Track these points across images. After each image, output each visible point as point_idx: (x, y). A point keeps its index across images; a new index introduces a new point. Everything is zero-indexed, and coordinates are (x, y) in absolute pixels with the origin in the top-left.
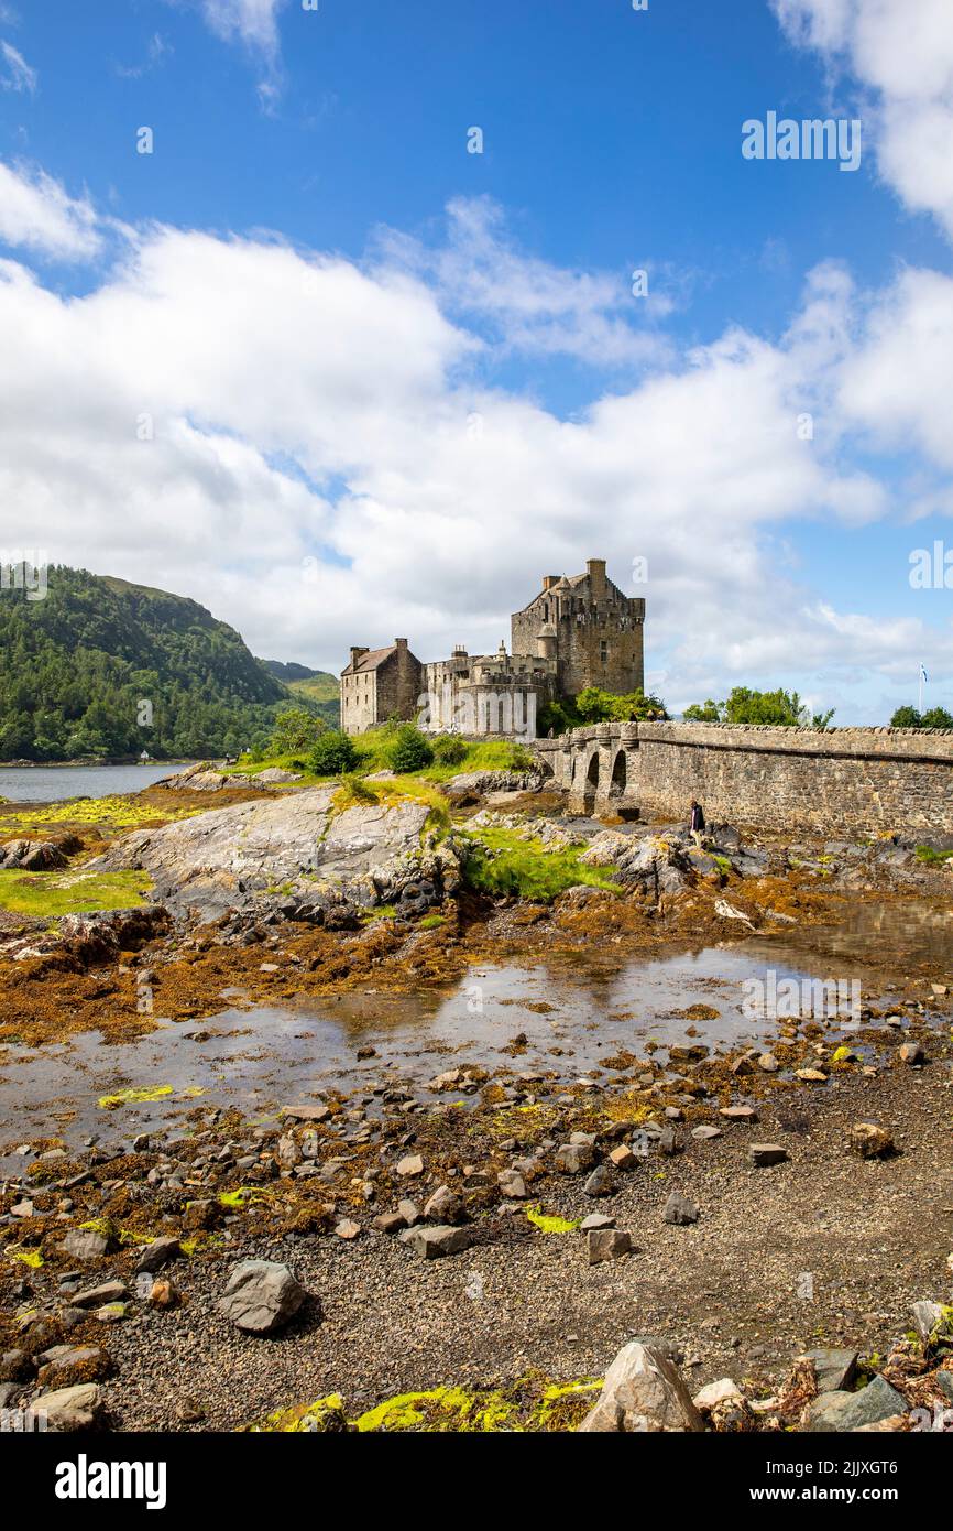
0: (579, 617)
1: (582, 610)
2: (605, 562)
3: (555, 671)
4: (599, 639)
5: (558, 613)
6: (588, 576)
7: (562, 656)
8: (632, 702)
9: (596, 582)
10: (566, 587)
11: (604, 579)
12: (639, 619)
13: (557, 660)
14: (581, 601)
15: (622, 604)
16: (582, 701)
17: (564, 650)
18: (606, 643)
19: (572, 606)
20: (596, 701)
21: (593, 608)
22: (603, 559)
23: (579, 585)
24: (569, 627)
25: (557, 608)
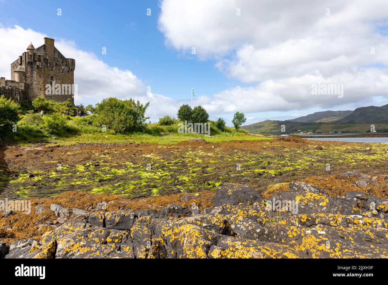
1: (39, 60)
2: (53, 40)
3: (23, 88)
4: (49, 75)
5: (26, 60)
6: (44, 46)
7: (28, 82)
8: (64, 105)
9: (48, 49)
10: (31, 48)
11: (53, 48)
12: (72, 68)
13: (25, 83)
14: (40, 56)
15: (63, 61)
16: (35, 103)
17: (29, 78)
18: (53, 77)
19: (34, 58)
20: (42, 102)
21: (46, 60)
22: (53, 38)
23: (39, 49)
24: (32, 68)
25: (26, 58)
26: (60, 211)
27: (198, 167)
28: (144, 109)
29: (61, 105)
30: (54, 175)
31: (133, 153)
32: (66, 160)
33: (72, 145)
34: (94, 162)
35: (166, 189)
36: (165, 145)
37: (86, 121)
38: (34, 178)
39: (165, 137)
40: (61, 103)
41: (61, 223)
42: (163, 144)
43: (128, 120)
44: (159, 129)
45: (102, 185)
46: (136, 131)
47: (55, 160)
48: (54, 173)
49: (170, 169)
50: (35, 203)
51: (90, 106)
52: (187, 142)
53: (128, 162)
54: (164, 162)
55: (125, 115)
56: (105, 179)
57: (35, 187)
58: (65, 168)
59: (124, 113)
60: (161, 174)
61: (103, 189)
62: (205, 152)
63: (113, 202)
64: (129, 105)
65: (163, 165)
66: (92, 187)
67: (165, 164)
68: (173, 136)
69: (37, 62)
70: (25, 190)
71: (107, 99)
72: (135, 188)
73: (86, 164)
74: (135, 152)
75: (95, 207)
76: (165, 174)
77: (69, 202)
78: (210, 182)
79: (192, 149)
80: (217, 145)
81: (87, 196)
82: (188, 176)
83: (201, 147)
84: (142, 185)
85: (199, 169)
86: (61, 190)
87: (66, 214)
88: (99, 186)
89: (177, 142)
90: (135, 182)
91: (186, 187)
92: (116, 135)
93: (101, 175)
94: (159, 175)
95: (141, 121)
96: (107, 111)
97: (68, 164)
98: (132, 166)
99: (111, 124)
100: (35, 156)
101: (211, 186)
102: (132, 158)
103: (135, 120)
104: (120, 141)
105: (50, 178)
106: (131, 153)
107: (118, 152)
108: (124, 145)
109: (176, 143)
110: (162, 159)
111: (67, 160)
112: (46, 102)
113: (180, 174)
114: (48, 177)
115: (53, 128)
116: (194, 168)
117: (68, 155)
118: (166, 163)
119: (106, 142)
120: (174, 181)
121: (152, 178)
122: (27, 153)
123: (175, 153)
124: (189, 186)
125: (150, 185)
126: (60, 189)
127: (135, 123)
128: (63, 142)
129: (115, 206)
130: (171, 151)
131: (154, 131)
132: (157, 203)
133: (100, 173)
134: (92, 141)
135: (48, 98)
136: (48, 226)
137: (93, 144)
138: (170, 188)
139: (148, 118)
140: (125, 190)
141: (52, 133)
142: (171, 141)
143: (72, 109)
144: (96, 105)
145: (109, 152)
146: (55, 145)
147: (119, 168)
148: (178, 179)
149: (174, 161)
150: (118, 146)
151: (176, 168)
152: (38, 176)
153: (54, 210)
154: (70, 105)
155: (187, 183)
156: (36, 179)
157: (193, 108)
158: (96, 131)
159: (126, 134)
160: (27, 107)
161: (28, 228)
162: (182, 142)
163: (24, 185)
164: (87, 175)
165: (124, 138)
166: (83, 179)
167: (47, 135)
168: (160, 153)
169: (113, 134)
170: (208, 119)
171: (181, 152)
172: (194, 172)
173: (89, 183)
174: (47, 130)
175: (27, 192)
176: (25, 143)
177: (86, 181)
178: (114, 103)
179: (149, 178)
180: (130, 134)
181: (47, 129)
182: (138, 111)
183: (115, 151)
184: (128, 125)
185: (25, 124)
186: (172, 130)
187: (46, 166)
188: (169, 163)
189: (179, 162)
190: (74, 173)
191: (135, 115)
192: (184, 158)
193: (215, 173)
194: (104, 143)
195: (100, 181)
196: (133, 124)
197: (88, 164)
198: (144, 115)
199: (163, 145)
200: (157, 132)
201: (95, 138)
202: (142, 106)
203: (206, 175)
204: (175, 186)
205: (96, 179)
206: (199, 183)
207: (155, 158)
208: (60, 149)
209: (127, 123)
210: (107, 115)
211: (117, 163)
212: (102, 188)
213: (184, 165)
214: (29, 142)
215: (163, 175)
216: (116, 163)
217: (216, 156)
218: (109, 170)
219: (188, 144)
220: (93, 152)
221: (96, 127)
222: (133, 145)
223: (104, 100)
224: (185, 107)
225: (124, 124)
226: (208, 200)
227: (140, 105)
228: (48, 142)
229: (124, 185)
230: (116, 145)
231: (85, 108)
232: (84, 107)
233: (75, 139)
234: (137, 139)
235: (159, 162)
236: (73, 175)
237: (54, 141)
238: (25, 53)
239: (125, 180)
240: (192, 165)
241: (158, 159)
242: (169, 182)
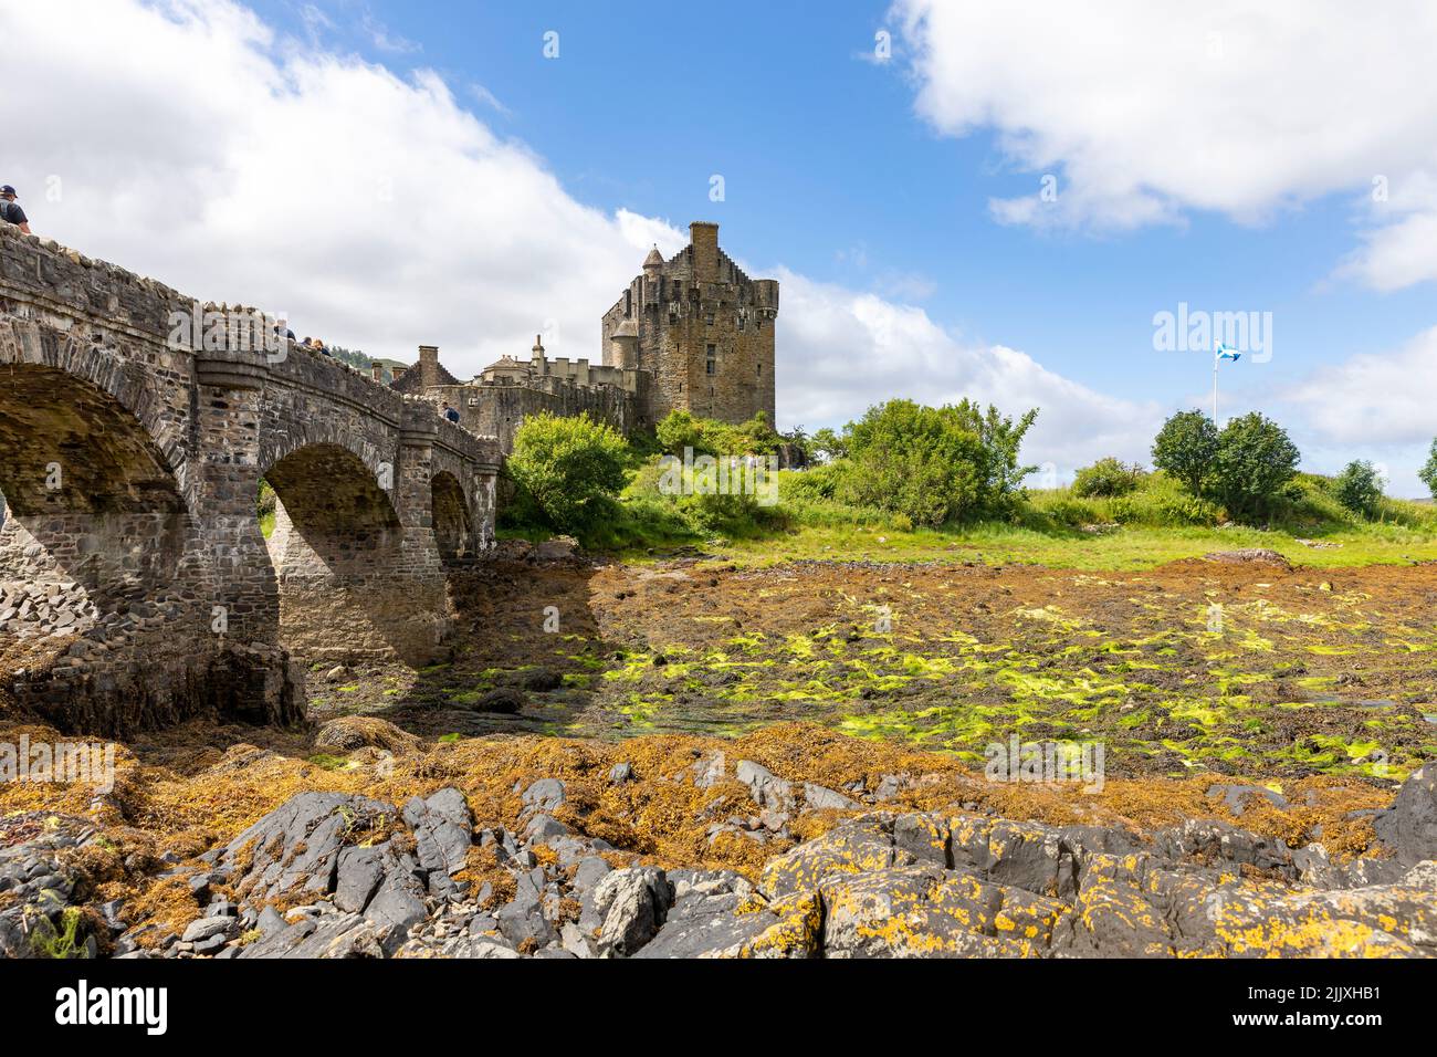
0: (673, 307)
1: (677, 297)
2: (715, 227)
3: (633, 387)
4: (703, 339)
5: (640, 302)
6: (690, 249)
7: (647, 367)
8: (747, 433)
9: (701, 257)
10: (655, 263)
11: (715, 252)
12: (768, 312)
13: (638, 372)
14: (677, 283)
15: (742, 289)
16: (666, 431)
17: (649, 356)
18: (714, 346)
19: (662, 290)
20: (684, 428)
21: (693, 292)
22: (713, 222)
23: (675, 261)
24: (656, 322)
25: (640, 294)
26: (767, 788)
27: (1253, 669)
28: (1017, 437)
29: (738, 433)
30: (721, 662)
31: (978, 599)
32: (756, 616)
33: (771, 567)
34: (844, 626)
35: (1116, 750)
36: (1101, 573)
37: (813, 484)
38: (666, 670)
39: (1102, 543)
40: (736, 428)
41: (772, 827)
42: (1093, 569)
43: (957, 480)
44: (1075, 511)
45: (873, 709)
46: (987, 520)
47: (723, 615)
48: (721, 657)
49: (1130, 670)
50: (694, 753)
51: (826, 434)
52: (1201, 562)
53: (960, 633)
54: (1101, 640)
55: (946, 461)
56: (882, 688)
57: (669, 698)
58: (754, 642)
59: (943, 452)
60: (1094, 686)
61: (879, 727)
62: (1284, 606)
63: (935, 778)
64: (959, 423)
65: (1099, 652)
66: (839, 713)
67: (1107, 650)
68: (1135, 538)
69: (671, 304)
70: (644, 704)
71: (882, 405)
72: (993, 734)
73: (816, 633)
74: (987, 595)
75: (874, 789)
76: (1110, 688)
77: (786, 759)
78: (1319, 739)
79: (1224, 592)
80: (1348, 579)
81: (839, 744)
82: (1213, 706)
83: (1268, 585)
84: (1019, 722)
85: (1261, 678)
86: (744, 716)
87: (787, 801)
88: (863, 714)
89: (1153, 562)
90: (992, 711)
91: (1203, 750)
92: (913, 532)
93: (869, 674)
94: (1086, 691)
95: (1006, 480)
96: (884, 449)
97: (763, 629)
98: (977, 648)
99: (896, 493)
100: (669, 598)
101: (1328, 757)
102: (975, 618)
103: (983, 478)
104: (929, 555)
105: (711, 672)
106: (969, 599)
107: (925, 594)
108: (945, 572)
109: (1150, 567)
110: (1094, 627)
111: (760, 617)
112: (695, 426)
113: (1177, 693)
114: (706, 670)
115: (717, 510)
116: (1238, 672)
117: (762, 600)
118: (1110, 645)
119: (879, 557)
120: (1151, 720)
121: (1054, 701)
122: (647, 590)
123: (1146, 606)
124: (1216, 746)
125: (1052, 727)
126: (742, 710)
127: (983, 488)
128: (746, 555)
129: (948, 794)
130: (1133, 600)
131: (1055, 518)
132: (1107, 801)
133: (865, 666)
134: (836, 552)
135: (701, 414)
136: (738, 834)
137: (837, 566)
138: (1133, 745)
139: (1034, 470)
140: (955, 735)
141: (714, 526)
142: (1129, 558)
143: (769, 446)
144: (845, 428)
145: (892, 594)
146: (723, 564)
147: (930, 654)
148: (1165, 713)
149: (1146, 641)
150: (924, 574)
151: (1155, 667)
152: (676, 663)
153: (748, 781)
154: (764, 431)
155: (1206, 731)
156: (672, 671)
157: (1222, 425)
158: (848, 520)
159: (951, 530)
160: (642, 444)
161: (681, 830)
162: (1177, 562)
163: (641, 687)
164: (823, 669)
165: (943, 544)
166: (811, 682)
167: (701, 533)
168: (1083, 606)
169: (905, 530)
170: (1296, 468)
171: (1174, 602)
172: (1237, 691)
173: (829, 699)
174: (699, 517)
175: (649, 712)
176: (640, 556)
177: (821, 691)
178: (904, 418)
179: (1044, 700)
180: (963, 530)
181: (700, 511)
182: (994, 444)
183: (914, 589)
184: (956, 496)
185: (639, 499)
186: (1132, 516)
187: (700, 632)
188: (1122, 647)
189: (1169, 646)
190: (781, 662)
191: (982, 460)
192: (1186, 628)
193: (1341, 700)
194: (875, 562)
195: (867, 697)
196: (974, 494)
197: (823, 634)
198: (1014, 458)
199: (1097, 573)
200: (1067, 522)
201: (843, 543)
202: (1009, 424)
203: (1295, 706)
204: (1155, 739)
205: (853, 686)
206: (1264, 736)
207: (1065, 624)
208: (736, 578)
209: (952, 490)
210: (882, 464)
211: (922, 635)
212: (873, 720)
213: (1191, 658)
214: (651, 553)
215: (1103, 690)
216: (917, 633)
217: (1345, 626)
218: (894, 660)
219: (1204, 572)
220: (840, 590)
221: (846, 504)
222: (977, 571)
223: (872, 413)
224: (1187, 419)
225: (942, 493)
226: (1345, 819)
227: (1002, 424)
228: (702, 554)
229: (950, 716)
230: (917, 570)
231: (810, 439)
232: (806, 437)
233: (782, 546)
234: (992, 547)
235: (1082, 641)
236: (780, 667)
237: (719, 552)
238: (640, 278)
239: (955, 698)
240: (1227, 660)
241: (1075, 629)
242: (1128, 722)
